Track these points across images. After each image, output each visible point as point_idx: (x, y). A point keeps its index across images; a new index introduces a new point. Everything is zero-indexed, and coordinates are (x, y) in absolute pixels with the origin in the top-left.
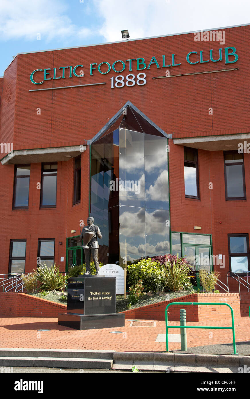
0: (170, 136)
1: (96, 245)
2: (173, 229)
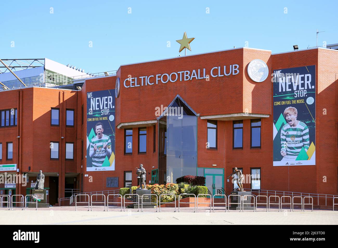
0: (198, 115)
1: (144, 176)
2: (199, 166)
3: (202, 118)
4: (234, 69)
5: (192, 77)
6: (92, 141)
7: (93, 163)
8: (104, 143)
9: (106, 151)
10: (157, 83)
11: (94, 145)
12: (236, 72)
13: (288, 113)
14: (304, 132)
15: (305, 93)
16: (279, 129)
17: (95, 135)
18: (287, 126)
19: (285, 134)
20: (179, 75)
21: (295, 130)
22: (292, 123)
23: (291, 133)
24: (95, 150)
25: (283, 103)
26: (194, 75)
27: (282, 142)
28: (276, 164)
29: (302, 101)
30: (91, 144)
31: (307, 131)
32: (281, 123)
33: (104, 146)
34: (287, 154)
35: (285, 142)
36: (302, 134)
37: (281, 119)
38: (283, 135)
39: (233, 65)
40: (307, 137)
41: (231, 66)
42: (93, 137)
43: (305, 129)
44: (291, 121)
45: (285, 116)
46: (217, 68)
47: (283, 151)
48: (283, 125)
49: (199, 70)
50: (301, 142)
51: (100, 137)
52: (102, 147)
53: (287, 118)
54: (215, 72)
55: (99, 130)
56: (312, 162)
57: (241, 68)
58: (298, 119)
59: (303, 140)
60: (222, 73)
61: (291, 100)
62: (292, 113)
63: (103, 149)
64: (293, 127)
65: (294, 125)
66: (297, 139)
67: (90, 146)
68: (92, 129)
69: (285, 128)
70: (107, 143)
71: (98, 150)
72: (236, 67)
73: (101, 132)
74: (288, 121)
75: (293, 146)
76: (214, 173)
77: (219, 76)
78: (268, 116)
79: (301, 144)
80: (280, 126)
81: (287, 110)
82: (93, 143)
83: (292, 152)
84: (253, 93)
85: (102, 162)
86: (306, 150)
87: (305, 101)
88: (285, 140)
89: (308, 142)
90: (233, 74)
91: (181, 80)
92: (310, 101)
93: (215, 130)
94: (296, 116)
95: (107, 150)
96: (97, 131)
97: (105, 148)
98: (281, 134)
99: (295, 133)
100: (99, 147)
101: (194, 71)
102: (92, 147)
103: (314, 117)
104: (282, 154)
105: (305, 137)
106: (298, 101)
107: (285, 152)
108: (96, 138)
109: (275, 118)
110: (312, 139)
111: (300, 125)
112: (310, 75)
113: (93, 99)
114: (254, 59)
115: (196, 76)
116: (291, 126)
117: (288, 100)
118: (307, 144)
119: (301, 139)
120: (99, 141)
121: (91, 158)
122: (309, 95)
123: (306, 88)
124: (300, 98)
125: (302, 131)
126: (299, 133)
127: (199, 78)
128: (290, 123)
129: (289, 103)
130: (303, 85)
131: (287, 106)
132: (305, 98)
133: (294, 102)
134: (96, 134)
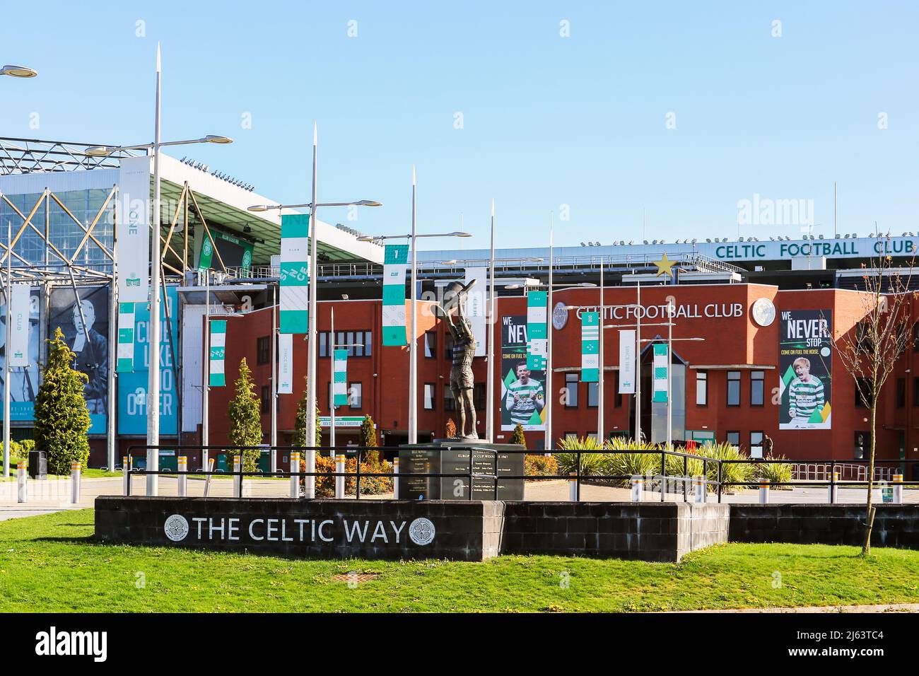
0: (687, 363)
2: (687, 428)
3: (691, 367)
4: (736, 309)
5: (679, 313)
6: (512, 387)
7: (512, 419)
8: (532, 391)
9: (534, 403)
10: (628, 317)
11: (514, 393)
12: (738, 313)
13: (798, 365)
14: (818, 389)
15: (819, 342)
16: (787, 384)
17: (515, 379)
18: (797, 381)
19: (795, 390)
20: (660, 309)
21: (807, 386)
22: (804, 377)
23: (802, 389)
24: (516, 401)
25: (793, 352)
26: (681, 311)
27: (791, 400)
28: (783, 426)
29: (815, 352)
30: (509, 392)
31: (822, 388)
32: (790, 377)
33: (532, 396)
34: (797, 415)
35: (794, 401)
36: (815, 391)
37: (790, 372)
38: (792, 391)
39: (735, 305)
40: (822, 395)
41: (732, 305)
42: (513, 381)
43: (819, 386)
44: (802, 374)
45: (795, 368)
46: (713, 305)
47: (792, 412)
48: (792, 379)
49: (689, 306)
50: (814, 401)
51: (525, 383)
52: (528, 396)
53: (797, 371)
54: (711, 311)
55: (522, 372)
56: (827, 425)
57: (744, 309)
58: (811, 372)
59: (817, 399)
60: (720, 312)
61: (802, 349)
62: (803, 366)
63: (529, 400)
64: (804, 383)
65: (805, 380)
66: (809, 397)
67: (508, 395)
68: (511, 370)
69: (794, 383)
70: (536, 392)
71: (520, 400)
72: (738, 307)
73: (527, 375)
74: (798, 375)
75: (804, 405)
76: (704, 437)
77: (716, 316)
78: (774, 368)
79: (815, 404)
80: (789, 380)
81: (797, 361)
82: (513, 390)
83: (803, 413)
84: (754, 339)
85: (528, 418)
86: (820, 410)
87: (819, 352)
88: (795, 398)
89: (823, 401)
90: (735, 315)
91: (663, 317)
92: (826, 352)
93: (705, 381)
94: (808, 369)
95: (536, 402)
96: (519, 373)
97: (534, 398)
98: (790, 391)
99: (807, 390)
100: (521, 397)
101: (682, 306)
102: (511, 395)
103: (830, 372)
104: (790, 415)
105: (819, 396)
106: (810, 351)
107: (794, 412)
108: (518, 384)
109: (782, 370)
110: (827, 398)
111: (813, 380)
112: (825, 321)
113: (512, 326)
114: (759, 297)
115: (684, 313)
116: (802, 381)
117: (799, 349)
118: (822, 404)
119: (814, 397)
120: (523, 388)
121: (510, 411)
122: (824, 345)
123: (821, 336)
124: (814, 348)
125: (815, 387)
126: (812, 390)
127: (689, 316)
128: (801, 377)
129: (799, 352)
130: (817, 332)
131: (797, 356)
132: (819, 349)
133: (806, 352)
134: (518, 378)
